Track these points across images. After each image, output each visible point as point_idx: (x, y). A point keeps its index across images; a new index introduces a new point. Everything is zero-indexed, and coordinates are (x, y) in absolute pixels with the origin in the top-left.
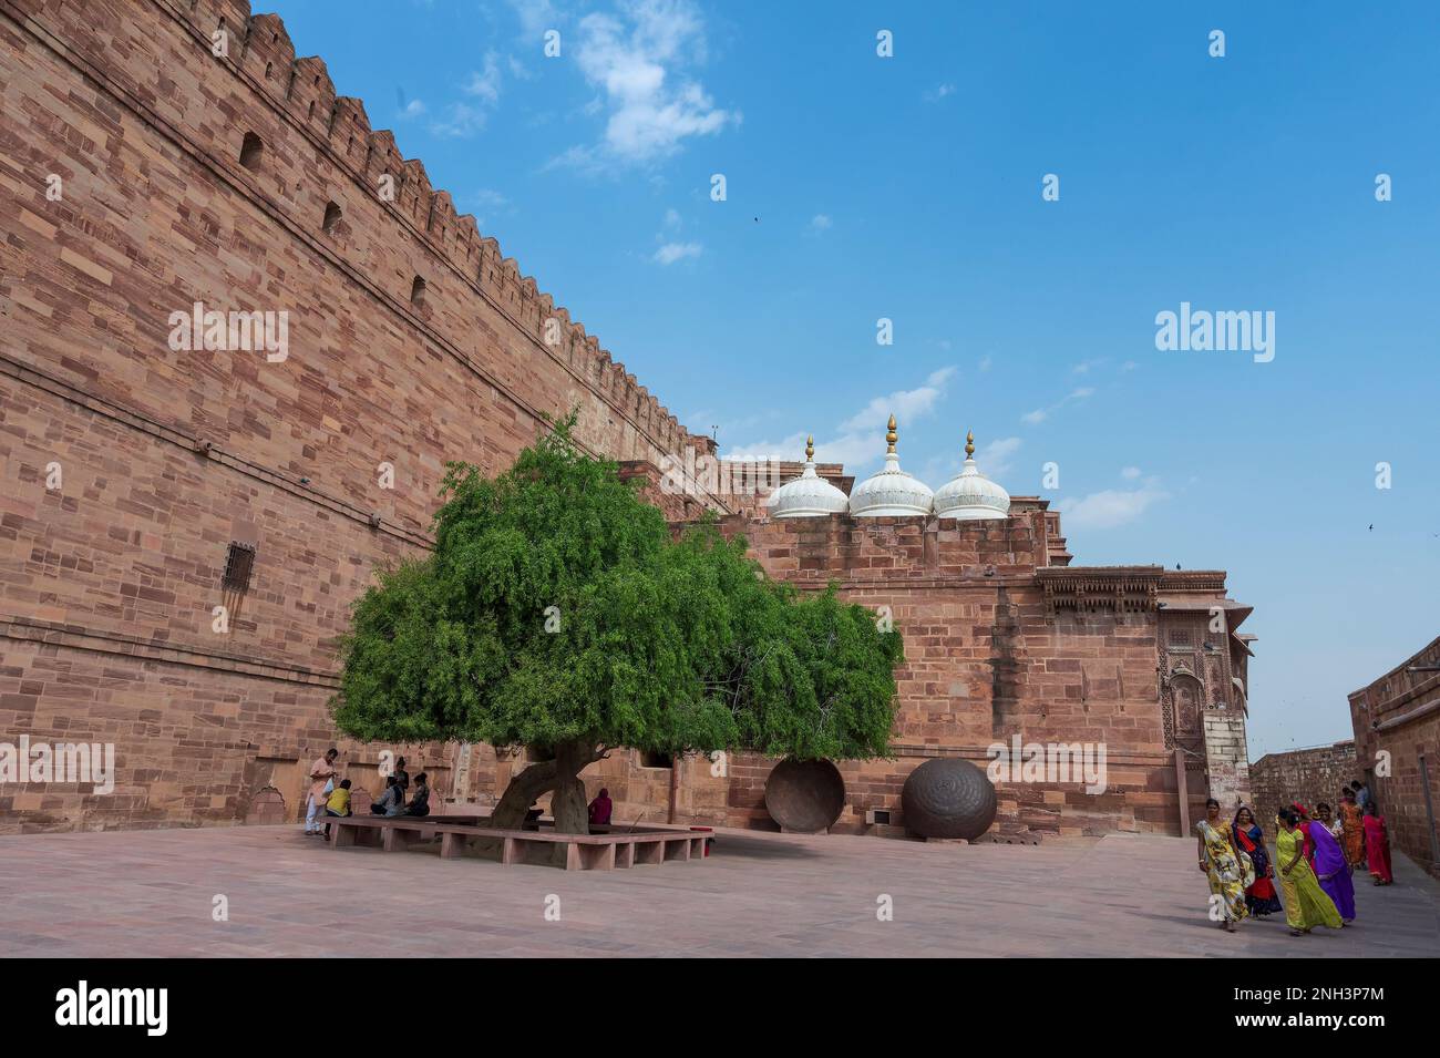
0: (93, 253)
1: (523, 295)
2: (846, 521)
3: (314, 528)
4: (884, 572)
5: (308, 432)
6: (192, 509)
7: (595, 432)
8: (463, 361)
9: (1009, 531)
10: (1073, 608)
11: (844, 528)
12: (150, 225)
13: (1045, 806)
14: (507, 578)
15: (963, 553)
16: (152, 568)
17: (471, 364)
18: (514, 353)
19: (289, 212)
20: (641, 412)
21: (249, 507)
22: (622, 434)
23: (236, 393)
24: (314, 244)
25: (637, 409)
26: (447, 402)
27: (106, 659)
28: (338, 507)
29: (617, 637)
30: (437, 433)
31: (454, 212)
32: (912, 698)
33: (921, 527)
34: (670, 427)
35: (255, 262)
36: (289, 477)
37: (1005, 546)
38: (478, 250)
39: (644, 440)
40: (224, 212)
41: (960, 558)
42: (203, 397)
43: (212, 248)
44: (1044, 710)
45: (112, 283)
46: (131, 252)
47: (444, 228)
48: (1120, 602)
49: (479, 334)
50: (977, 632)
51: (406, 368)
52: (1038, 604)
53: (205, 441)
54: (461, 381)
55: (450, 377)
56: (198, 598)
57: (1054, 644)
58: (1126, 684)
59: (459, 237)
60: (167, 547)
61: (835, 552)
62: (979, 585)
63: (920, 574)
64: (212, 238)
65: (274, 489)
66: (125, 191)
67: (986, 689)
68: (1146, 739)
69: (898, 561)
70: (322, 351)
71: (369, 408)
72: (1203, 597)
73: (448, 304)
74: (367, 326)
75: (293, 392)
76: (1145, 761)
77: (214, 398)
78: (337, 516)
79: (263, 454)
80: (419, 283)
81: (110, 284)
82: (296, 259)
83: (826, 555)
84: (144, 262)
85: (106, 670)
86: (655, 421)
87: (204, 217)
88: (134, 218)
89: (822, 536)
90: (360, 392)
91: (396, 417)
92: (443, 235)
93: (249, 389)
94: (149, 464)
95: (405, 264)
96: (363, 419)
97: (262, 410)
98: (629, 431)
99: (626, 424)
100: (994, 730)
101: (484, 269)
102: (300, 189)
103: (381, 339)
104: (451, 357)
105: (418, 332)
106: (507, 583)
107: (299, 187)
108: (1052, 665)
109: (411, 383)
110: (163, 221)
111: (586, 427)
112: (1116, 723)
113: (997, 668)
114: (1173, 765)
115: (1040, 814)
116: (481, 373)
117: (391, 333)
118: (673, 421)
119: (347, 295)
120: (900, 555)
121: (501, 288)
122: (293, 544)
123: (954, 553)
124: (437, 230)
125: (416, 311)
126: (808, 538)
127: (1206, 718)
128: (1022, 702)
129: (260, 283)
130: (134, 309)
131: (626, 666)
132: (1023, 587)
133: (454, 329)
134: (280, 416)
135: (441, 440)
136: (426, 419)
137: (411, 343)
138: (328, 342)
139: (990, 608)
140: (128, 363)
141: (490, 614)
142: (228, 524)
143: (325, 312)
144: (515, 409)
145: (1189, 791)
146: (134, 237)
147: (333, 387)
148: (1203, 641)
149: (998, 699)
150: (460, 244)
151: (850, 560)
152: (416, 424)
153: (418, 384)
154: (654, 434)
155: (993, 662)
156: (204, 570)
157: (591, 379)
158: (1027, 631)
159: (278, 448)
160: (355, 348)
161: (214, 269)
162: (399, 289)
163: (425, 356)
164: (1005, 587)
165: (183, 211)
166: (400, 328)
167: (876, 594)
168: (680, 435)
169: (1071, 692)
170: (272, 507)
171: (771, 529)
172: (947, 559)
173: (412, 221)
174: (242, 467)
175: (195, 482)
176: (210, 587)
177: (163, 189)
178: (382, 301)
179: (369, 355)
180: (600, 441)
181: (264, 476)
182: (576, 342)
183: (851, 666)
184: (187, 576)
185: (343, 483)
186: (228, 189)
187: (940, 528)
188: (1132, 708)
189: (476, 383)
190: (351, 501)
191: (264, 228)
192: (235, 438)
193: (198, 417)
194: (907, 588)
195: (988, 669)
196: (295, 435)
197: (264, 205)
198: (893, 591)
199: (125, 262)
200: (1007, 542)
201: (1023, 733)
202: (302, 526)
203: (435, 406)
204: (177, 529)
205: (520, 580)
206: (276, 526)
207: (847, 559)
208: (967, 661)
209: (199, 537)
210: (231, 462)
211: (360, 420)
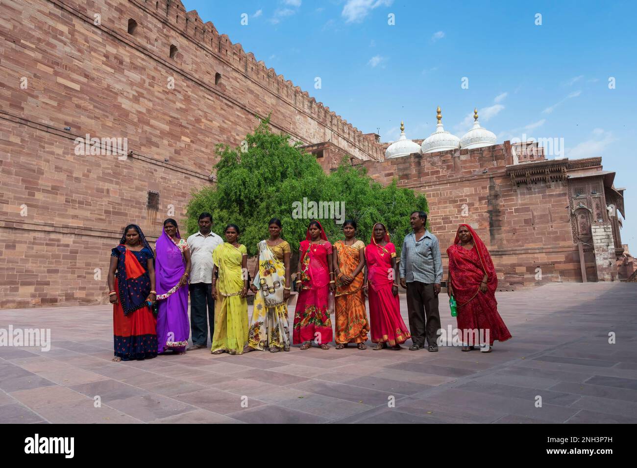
0: (70, 78)
1: (269, 76)
2: (418, 156)
3: (184, 183)
4: (436, 177)
5: (176, 144)
6: (129, 179)
7: (311, 133)
8: (243, 108)
9: (494, 151)
10: (525, 183)
11: (417, 160)
12: (94, 64)
13: (516, 274)
14: (240, 189)
15: (473, 164)
16: (116, 203)
17: (247, 109)
18: (267, 102)
19: (153, 51)
20: (333, 123)
21: (154, 176)
22: (324, 134)
23: (141, 130)
24: (167, 64)
25: (331, 122)
26: (238, 126)
27: (102, 239)
28: (193, 174)
30: (235, 140)
31: (230, 43)
32: (453, 232)
33: (452, 154)
34: (349, 129)
35: (142, 74)
36: (170, 163)
37: (492, 158)
38: (244, 59)
39: (336, 135)
40: (124, 55)
41: (471, 167)
42: (127, 133)
43: (121, 71)
44: (514, 231)
45: (80, 89)
46: (86, 76)
47: (227, 51)
48: (548, 177)
49: (249, 95)
50: (481, 199)
51: (217, 113)
52: (508, 184)
53: (131, 151)
54: (244, 116)
55: (238, 115)
56: (137, 214)
57: (517, 200)
58: (553, 215)
59: (234, 53)
60: (121, 194)
61: (414, 171)
62: (480, 178)
63: (453, 176)
64: (120, 66)
65: (164, 168)
66: (79, 51)
67: (486, 224)
68: (564, 240)
69: (442, 172)
70: (177, 109)
71: (203, 132)
72: (591, 170)
73: (232, 83)
74: (196, 97)
75: (167, 128)
76: (564, 249)
77: (132, 133)
78: (193, 177)
79: (157, 154)
80: (218, 76)
81: (79, 90)
82: (160, 71)
83: (410, 173)
84: (93, 79)
85: (103, 243)
86: (341, 127)
87: (116, 58)
88: (86, 61)
89: (407, 165)
90: (197, 125)
91: (215, 134)
92: (227, 54)
93: (147, 128)
94: (108, 162)
95: (210, 68)
96: (200, 137)
97: (155, 136)
98: (328, 132)
99: (326, 128)
100: (491, 242)
101: (248, 66)
102: (157, 41)
103: (204, 101)
104: (237, 107)
105: (220, 97)
107: (156, 40)
108: (517, 210)
109: (220, 119)
110: (97, 61)
111: (306, 132)
112: (549, 233)
113: (491, 215)
114: (577, 250)
115: (514, 277)
116: (253, 112)
117: (208, 98)
118: (350, 126)
119: (185, 84)
120: (443, 169)
121: (258, 73)
122: (176, 190)
123: (468, 165)
124: (224, 52)
125: (218, 88)
126: (401, 166)
127: (592, 227)
128: (503, 228)
129: (145, 83)
130: (91, 99)
132: (502, 176)
133: (237, 94)
134: (162, 138)
135: (237, 142)
136: (229, 134)
137: (218, 102)
138: (179, 105)
139: (486, 188)
140: (93, 122)
142: (146, 184)
143: (176, 93)
144: (271, 126)
145: (586, 261)
146: (86, 69)
147: (184, 123)
148: (591, 191)
149: (492, 228)
150: (235, 57)
151: (421, 174)
152: (225, 136)
153: (224, 119)
154: (341, 132)
155: (489, 212)
156: (138, 203)
157: (307, 111)
158: (504, 196)
159: (163, 152)
160: (192, 107)
161: (124, 80)
162: (209, 80)
163: (225, 107)
164: (493, 177)
165: (106, 56)
166: (212, 97)
167: (433, 187)
168: (354, 132)
169: (527, 222)
170: (164, 175)
171: (385, 164)
172: (465, 168)
173: (211, 49)
174: (148, 160)
175: (129, 168)
176: (142, 209)
177: (96, 48)
178: (202, 86)
179: (199, 109)
180: (314, 137)
181: (158, 163)
182: (298, 95)
183: (402, 215)
184: (132, 205)
185: (194, 164)
186: (125, 44)
187: (461, 154)
188: (555, 226)
189: (251, 117)
190: (199, 171)
191: (143, 59)
192: (143, 149)
194: (447, 183)
195: (487, 215)
196: (170, 145)
197: (141, 50)
198: (441, 185)
199: (85, 80)
200: (492, 156)
201: (505, 242)
202: (179, 182)
203: (232, 128)
204: (124, 187)
205: (245, 188)
206: (167, 183)
207: (419, 173)
208: (477, 213)
209: (134, 190)
210: (143, 158)
211: (198, 137)
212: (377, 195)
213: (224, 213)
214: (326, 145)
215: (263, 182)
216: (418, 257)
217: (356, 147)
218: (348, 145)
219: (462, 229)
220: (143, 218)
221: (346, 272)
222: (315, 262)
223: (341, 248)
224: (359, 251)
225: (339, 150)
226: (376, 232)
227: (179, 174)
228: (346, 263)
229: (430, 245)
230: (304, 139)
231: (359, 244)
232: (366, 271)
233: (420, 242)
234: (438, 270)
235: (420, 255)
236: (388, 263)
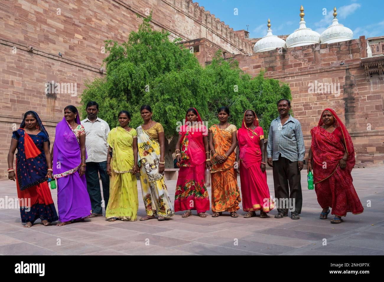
3: (78, 75)
4: (299, 69)
5: (70, 40)
6: (30, 72)
7: (188, 31)
8: (128, 8)
9: (350, 45)
10: (377, 73)
13: (367, 153)
14: (128, 80)
15: (331, 57)
16: (20, 93)
17: (132, 9)
20: (208, 21)
21: (52, 69)
22: (200, 31)
23: (39, 29)
25: (206, 20)
26: (124, 24)
28: (86, 67)
29: (166, 97)
30: (122, 37)
32: (312, 116)
33: (313, 49)
34: (222, 26)
36: (65, 57)
37: (348, 52)
39: (210, 32)
41: (329, 59)
42: (27, 31)
44: (366, 116)
51: (105, 13)
52: (362, 74)
53: (30, 47)
54: (129, 16)
55: (124, 15)
56: (38, 102)
57: (370, 89)
60: (24, 85)
61: (279, 64)
62: (338, 69)
63: (313, 68)
65: (60, 62)
67: (342, 110)
69: (304, 64)
70: (70, 10)
71: (93, 30)
75: (61, 26)
77: (31, 31)
78: (86, 70)
79: (53, 50)
83: (275, 65)
86: (214, 24)
89: (273, 58)
90: (88, 24)
91: (104, 32)
93: (44, 27)
94: (12, 57)
96: (91, 34)
97: (50, 34)
98: (203, 29)
99: (201, 26)
104: (123, 7)
106: (127, 82)
108: (369, 98)
109: (108, 19)
111: (184, 29)
113: (346, 102)
115: (365, 156)
116: (137, 12)
118: (223, 24)
120: (305, 61)
123: (327, 58)
126: (268, 59)
128: (357, 114)
131: (171, 106)
134: (58, 36)
136: (117, 32)
139: (342, 78)
141: (123, 94)
142: (45, 76)
144: (153, 25)
147: (77, 22)
149: (347, 114)
151: (285, 66)
152: (113, 34)
153: (111, 19)
154: (215, 30)
155: (345, 99)
156: (39, 92)
157: (184, 10)
158: (358, 85)
159: (59, 47)
160: (83, 7)
164: (349, 69)
167: (296, 78)
168: (226, 29)
169: (378, 108)
170: (60, 68)
171: (254, 58)
172: (324, 60)
174: (46, 55)
175: (30, 62)
176: (43, 98)
179: (89, 10)
180: (191, 34)
183: (268, 102)
184: (33, 95)
185: (87, 58)
187: (321, 48)
189: (135, 16)
190: (91, 64)
192: (42, 45)
193: (27, 38)
194: (308, 74)
195: (342, 102)
196: (65, 42)
198: (304, 76)
200: (349, 50)
201: (358, 126)
202: (73, 75)
203: (119, 26)
204: (27, 79)
205: (132, 80)
206: (63, 75)
207: (284, 66)
208: (333, 100)
209: (35, 81)
210: (42, 54)
211: (90, 34)
212: (246, 86)
213: (114, 101)
214: (201, 41)
215: (147, 74)
216: (283, 139)
217: (227, 42)
218: (221, 40)
219: (325, 114)
220: (44, 106)
221: (220, 152)
222: (193, 143)
223: (216, 132)
224: (232, 134)
225: (213, 45)
226: (247, 118)
227: (74, 67)
228: (220, 144)
229: (294, 128)
230: (182, 36)
231: (232, 128)
232: (238, 151)
233: (285, 126)
234: (301, 149)
235: (285, 137)
236: (257, 144)
